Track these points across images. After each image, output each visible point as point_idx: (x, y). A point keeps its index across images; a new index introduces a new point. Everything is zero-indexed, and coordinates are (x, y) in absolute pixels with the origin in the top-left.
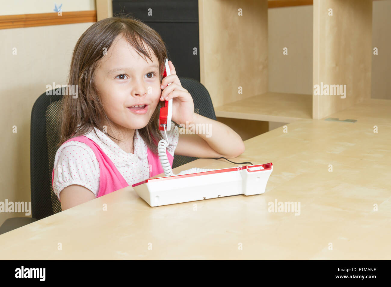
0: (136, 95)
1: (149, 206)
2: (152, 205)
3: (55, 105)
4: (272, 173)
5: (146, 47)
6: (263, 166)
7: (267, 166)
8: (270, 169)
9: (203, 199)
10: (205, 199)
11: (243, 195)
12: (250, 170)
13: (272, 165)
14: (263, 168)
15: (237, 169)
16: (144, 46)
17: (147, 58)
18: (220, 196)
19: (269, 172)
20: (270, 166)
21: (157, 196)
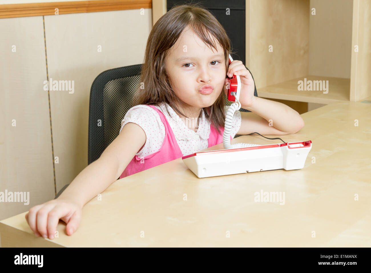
0: (201, 81)
1: (197, 177)
2: (200, 176)
3: (112, 84)
4: (311, 150)
5: (212, 37)
6: (303, 143)
7: (306, 144)
8: (309, 147)
9: (247, 172)
10: (248, 172)
11: (283, 169)
12: (291, 147)
13: (311, 142)
14: (303, 146)
15: (278, 145)
16: (209, 37)
17: (213, 48)
18: (262, 170)
19: (308, 149)
20: (309, 143)
21: (205, 169)
